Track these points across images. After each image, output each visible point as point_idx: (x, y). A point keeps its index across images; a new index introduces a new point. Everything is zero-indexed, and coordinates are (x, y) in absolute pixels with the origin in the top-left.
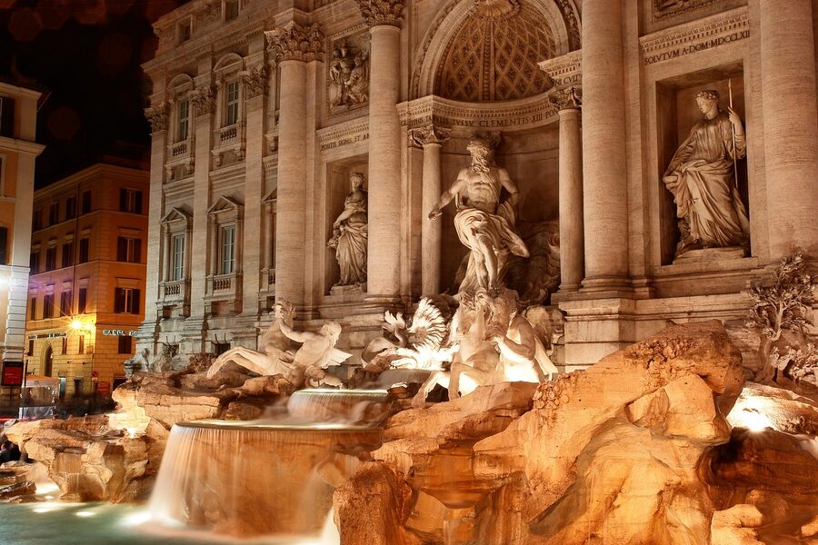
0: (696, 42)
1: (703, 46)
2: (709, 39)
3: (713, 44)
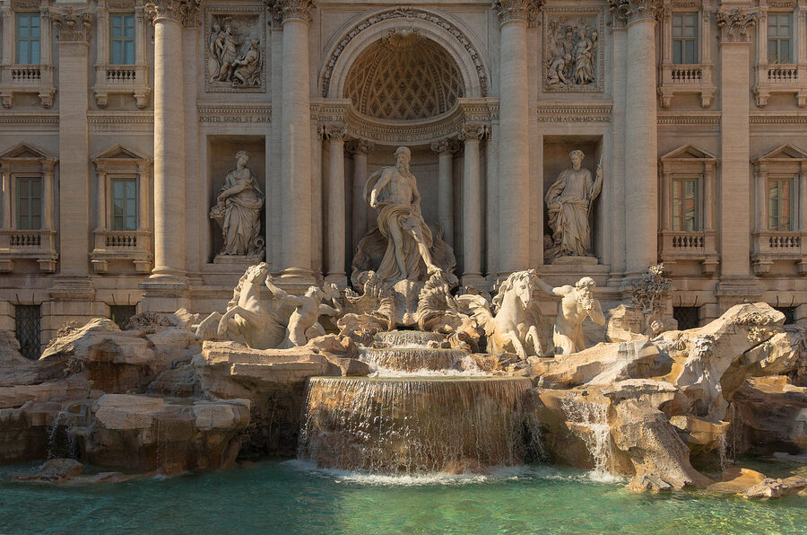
0: (574, 115)
1: (578, 120)
2: (582, 116)
3: (586, 119)
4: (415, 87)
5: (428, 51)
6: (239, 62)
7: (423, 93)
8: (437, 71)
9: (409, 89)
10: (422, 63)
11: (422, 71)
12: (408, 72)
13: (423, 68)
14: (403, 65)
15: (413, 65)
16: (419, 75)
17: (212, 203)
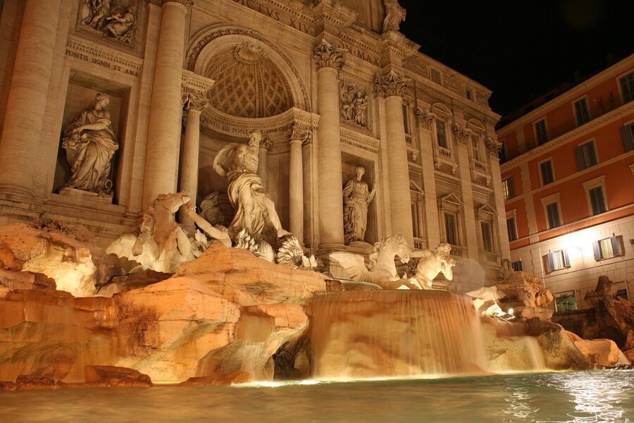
0: (358, 143)
1: (361, 147)
2: (363, 145)
3: (365, 148)
4: (240, 93)
5: (262, 68)
6: (117, 18)
7: (244, 99)
8: (263, 86)
9: (234, 93)
10: (251, 77)
11: (249, 83)
12: (238, 80)
13: (251, 80)
14: (236, 74)
15: (243, 76)
16: (246, 85)
17: (65, 135)
